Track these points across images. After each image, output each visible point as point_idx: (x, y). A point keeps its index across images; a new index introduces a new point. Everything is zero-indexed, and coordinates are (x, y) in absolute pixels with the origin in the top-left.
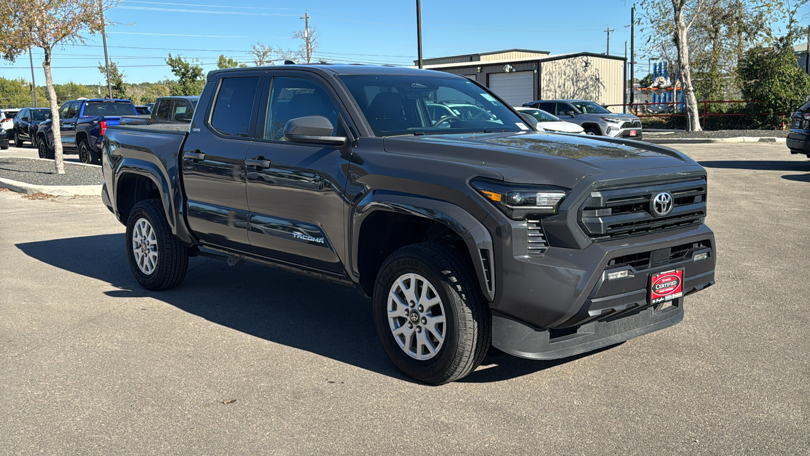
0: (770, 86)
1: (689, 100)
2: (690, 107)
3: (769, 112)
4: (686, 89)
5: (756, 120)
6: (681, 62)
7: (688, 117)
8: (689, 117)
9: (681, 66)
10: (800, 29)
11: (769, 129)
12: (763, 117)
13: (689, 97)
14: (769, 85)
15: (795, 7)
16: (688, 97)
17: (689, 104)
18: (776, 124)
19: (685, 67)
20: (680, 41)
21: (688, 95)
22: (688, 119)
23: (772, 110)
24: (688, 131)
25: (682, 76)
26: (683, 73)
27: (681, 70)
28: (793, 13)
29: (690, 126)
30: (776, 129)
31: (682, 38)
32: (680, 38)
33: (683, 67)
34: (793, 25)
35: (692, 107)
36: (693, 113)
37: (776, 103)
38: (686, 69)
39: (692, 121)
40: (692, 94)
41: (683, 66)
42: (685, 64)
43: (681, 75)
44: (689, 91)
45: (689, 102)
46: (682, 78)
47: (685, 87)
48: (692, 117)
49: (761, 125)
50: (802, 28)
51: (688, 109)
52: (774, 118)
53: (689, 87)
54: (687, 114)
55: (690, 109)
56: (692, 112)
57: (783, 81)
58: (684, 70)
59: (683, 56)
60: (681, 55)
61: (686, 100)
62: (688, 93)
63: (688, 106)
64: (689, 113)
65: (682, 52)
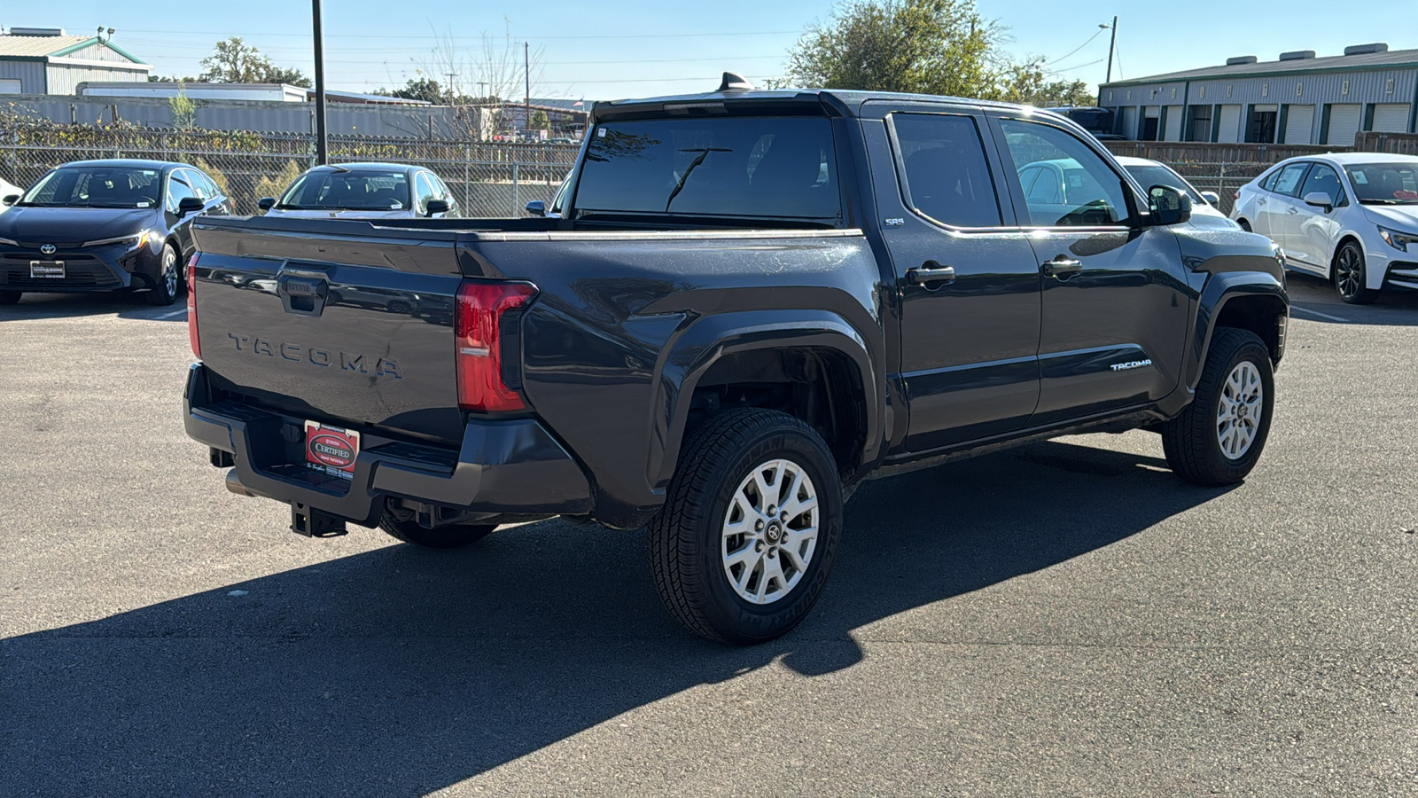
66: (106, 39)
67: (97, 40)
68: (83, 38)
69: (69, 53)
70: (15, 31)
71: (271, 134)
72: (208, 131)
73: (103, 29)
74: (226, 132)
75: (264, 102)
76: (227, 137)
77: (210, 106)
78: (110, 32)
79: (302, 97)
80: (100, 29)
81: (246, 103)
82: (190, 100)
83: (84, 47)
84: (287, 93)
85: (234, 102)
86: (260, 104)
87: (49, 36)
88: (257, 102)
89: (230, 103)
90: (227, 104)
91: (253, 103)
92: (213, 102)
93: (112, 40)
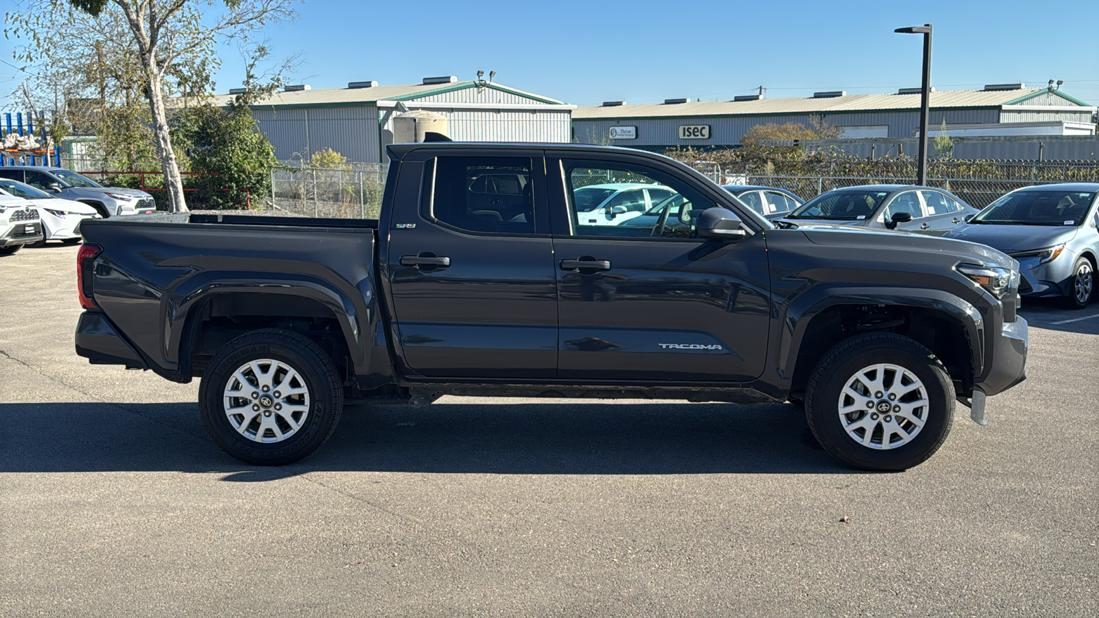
0: (231, 155)
1: (170, 171)
2: (172, 180)
3: (231, 188)
4: (167, 156)
5: (215, 198)
6: (157, 120)
7: (170, 193)
8: (172, 194)
9: (158, 125)
10: (258, 87)
11: (232, 209)
12: (223, 194)
13: (171, 167)
14: (229, 153)
15: (254, 60)
16: (169, 168)
17: (171, 177)
18: (239, 203)
19: (164, 128)
20: (153, 93)
21: (169, 164)
22: (171, 196)
23: (235, 185)
24: (172, 211)
25: (161, 139)
26: (161, 136)
27: (158, 131)
28: (252, 66)
29: (174, 205)
30: (240, 208)
31: (155, 90)
32: (153, 88)
33: (161, 128)
34: (251, 81)
35: (175, 181)
36: (177, 188)
37: (239, 176)
38: (165, 131)
39: (176, 199)
40: (174, 162)
41: (160, 126)
42: (162, 124)
43: (159, 137)
44: (171, 159)
45: (171, 174)
46: (160, 142)
47: (164, 154)
48: (176, 193)
49: (222, 204)
50: (260, 86)
51: (170, 183)
52: (238, 195)
53: (170, 154)
54: (169, 190)
55: (173, 183)
56: (175, 187)
57: (244, 150)
58: (163, 132)
59: (159, 113)
60: (157, 112)
61: (166, 171)
62: (170, 161)
63: (170, 178)
64: (171, 188)
65: (158, 108)
66: (1055, 89)
67: (1047, 90)
68: (1037, 89)
69: (1021, 101)
70: (987, 88)
71: (1009, 161)
72: (958, 161)
73: (1053, 81)
74: (971, 161)
75: (1005, 137)
76: (971, 165)
77: (965, 142)
78: (1059, 83)
79: (1091, 130)
80: (1051, 82)
81: (991, 138)
82: (950, 138)
83: (1035, 96)
84: (1066, 128)
85: (982, 138)
86: (1002, 139)
87: (1011, 89)
88: (999, 137)
89: (980, 138)
90: (977, 140)
91: (997, 138)
92: (968, 138)
93: (1061, 90)
